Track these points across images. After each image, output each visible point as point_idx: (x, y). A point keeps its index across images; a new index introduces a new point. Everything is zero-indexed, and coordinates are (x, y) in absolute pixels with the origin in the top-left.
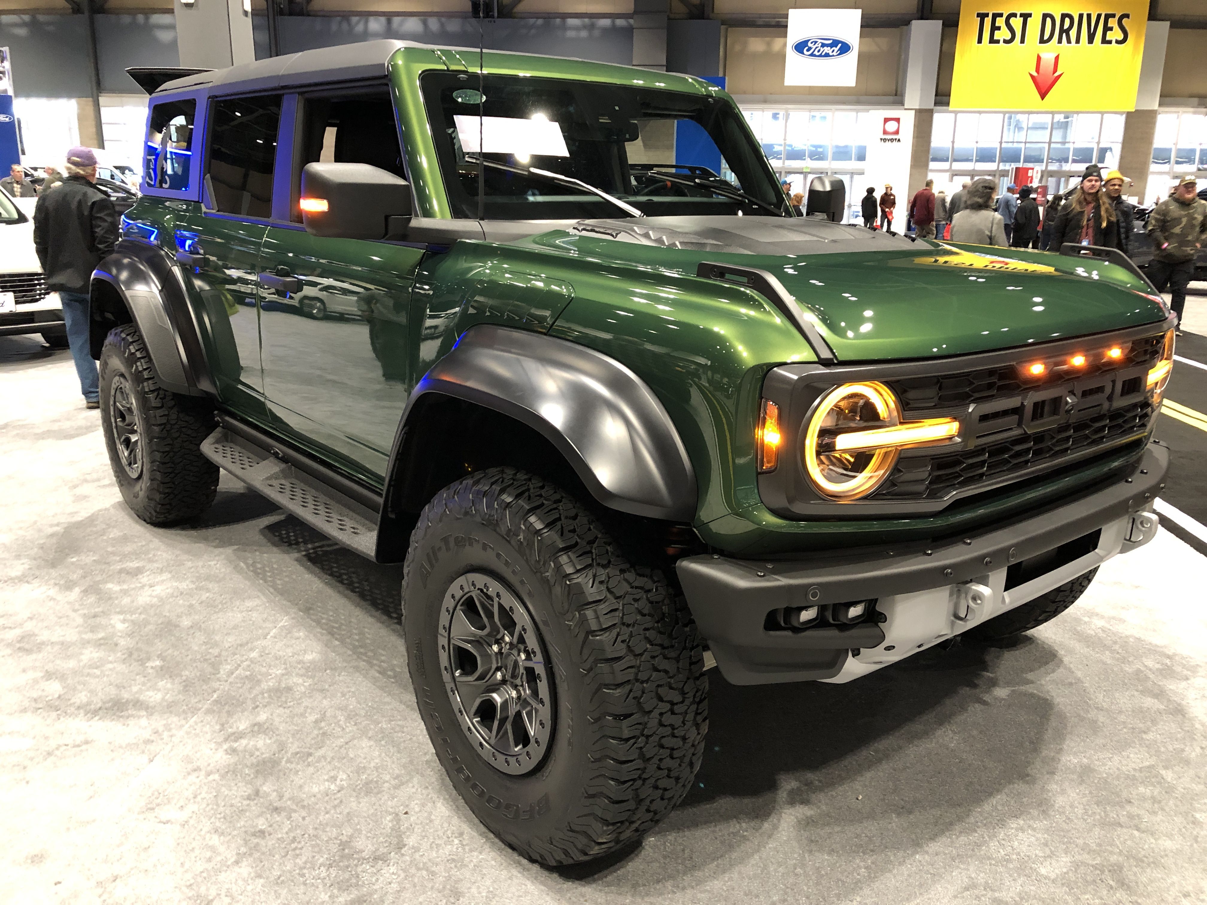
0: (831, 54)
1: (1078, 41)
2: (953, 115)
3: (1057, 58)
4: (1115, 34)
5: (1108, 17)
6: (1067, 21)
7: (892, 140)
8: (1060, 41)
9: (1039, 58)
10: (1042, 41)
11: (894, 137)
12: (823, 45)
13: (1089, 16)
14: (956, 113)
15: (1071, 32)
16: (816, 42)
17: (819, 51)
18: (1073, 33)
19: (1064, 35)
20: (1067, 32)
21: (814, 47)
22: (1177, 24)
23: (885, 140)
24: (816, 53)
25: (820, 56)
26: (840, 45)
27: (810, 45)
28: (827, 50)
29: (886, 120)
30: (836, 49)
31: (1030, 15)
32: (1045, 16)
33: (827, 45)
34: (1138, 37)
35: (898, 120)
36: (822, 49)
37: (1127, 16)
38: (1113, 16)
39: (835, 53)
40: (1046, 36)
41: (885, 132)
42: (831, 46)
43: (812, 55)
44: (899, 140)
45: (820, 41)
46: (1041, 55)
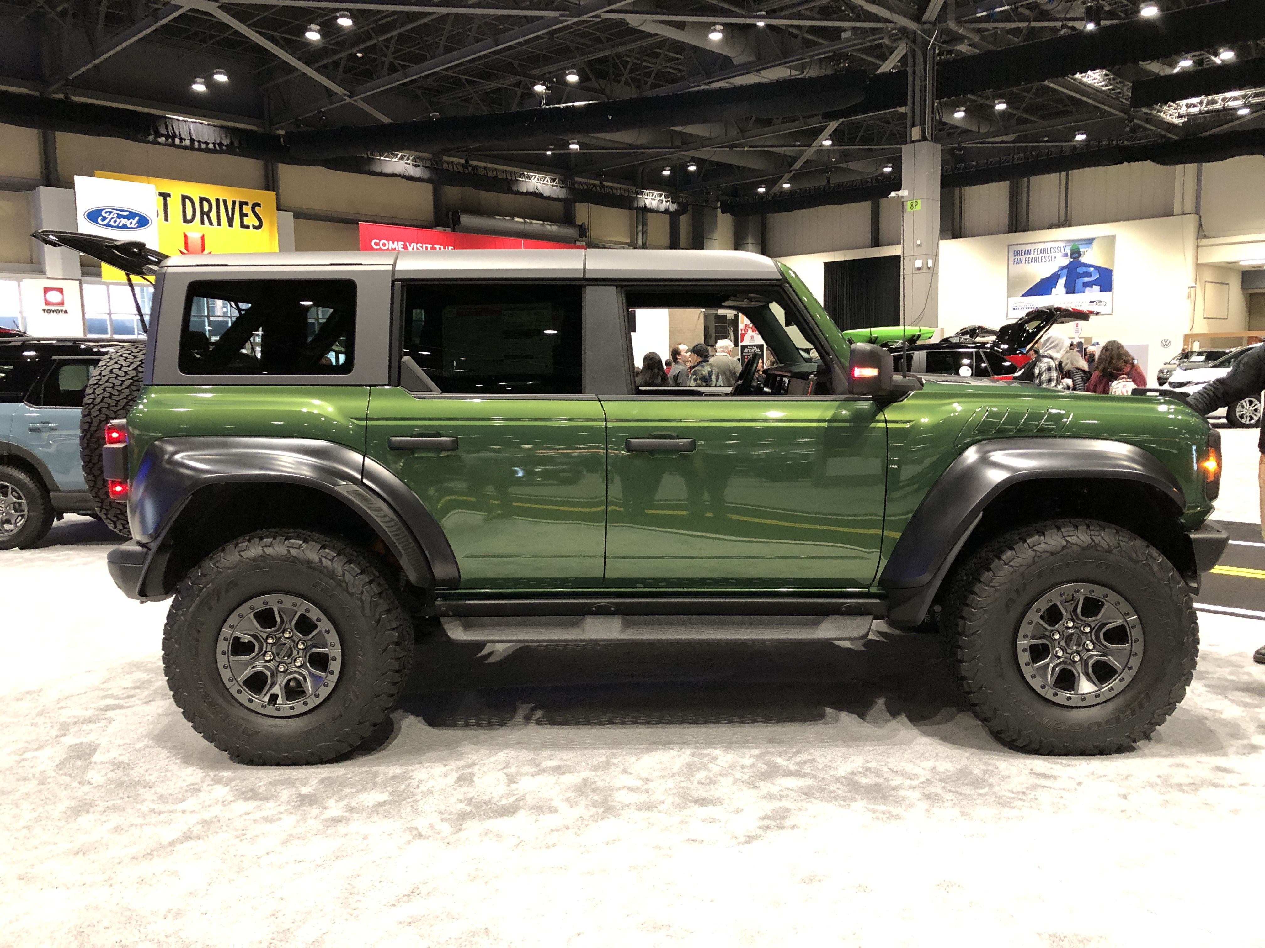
0: (129, 226)
1: (219, 224)
2: (105, 287)
3: (203, 238)
4: (251, 220)
5: (242, 204)
6: (206, 204)
7: (57, 312)
8: (203, 223)
9: (186, 237)
10: (186, 221)
11: (60, 308)
12: (119, 216)
13: (225, 202)
14: (108, 284)
15: (211, 215)
16: (110, 213)
17: (115, 222)
18: (213, 215)
19: (205, 217)
20: (208, 214)
21: (109, 217)
22: (298, 215)
23: (49, 311)
24: (112, 223)
25: (117, 227)
26: (137, 218)
27: (103, 213)
28: (124, 221)
29: (46, 290)
30: (134, 222)
31: (169, 195)
32: (184, 198)
33: (124, 217)
34: (271, 224)
35: (61, 290)
36: (118, 220)
37: (259, 205)
38: (247, 204)
39: (133, 226)
40: (189, 217)
41: (47, 303)
42: (128, 217)
43: (108, 225)
44: (66, 312)
45: (115, 211)
46: (187, 234)
